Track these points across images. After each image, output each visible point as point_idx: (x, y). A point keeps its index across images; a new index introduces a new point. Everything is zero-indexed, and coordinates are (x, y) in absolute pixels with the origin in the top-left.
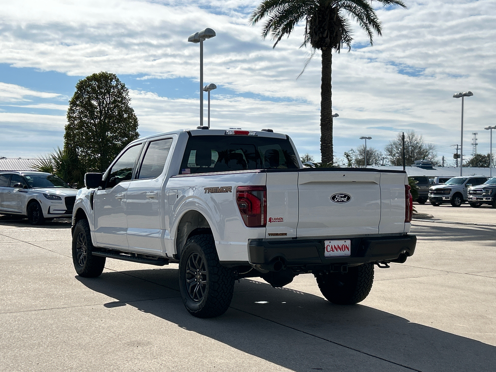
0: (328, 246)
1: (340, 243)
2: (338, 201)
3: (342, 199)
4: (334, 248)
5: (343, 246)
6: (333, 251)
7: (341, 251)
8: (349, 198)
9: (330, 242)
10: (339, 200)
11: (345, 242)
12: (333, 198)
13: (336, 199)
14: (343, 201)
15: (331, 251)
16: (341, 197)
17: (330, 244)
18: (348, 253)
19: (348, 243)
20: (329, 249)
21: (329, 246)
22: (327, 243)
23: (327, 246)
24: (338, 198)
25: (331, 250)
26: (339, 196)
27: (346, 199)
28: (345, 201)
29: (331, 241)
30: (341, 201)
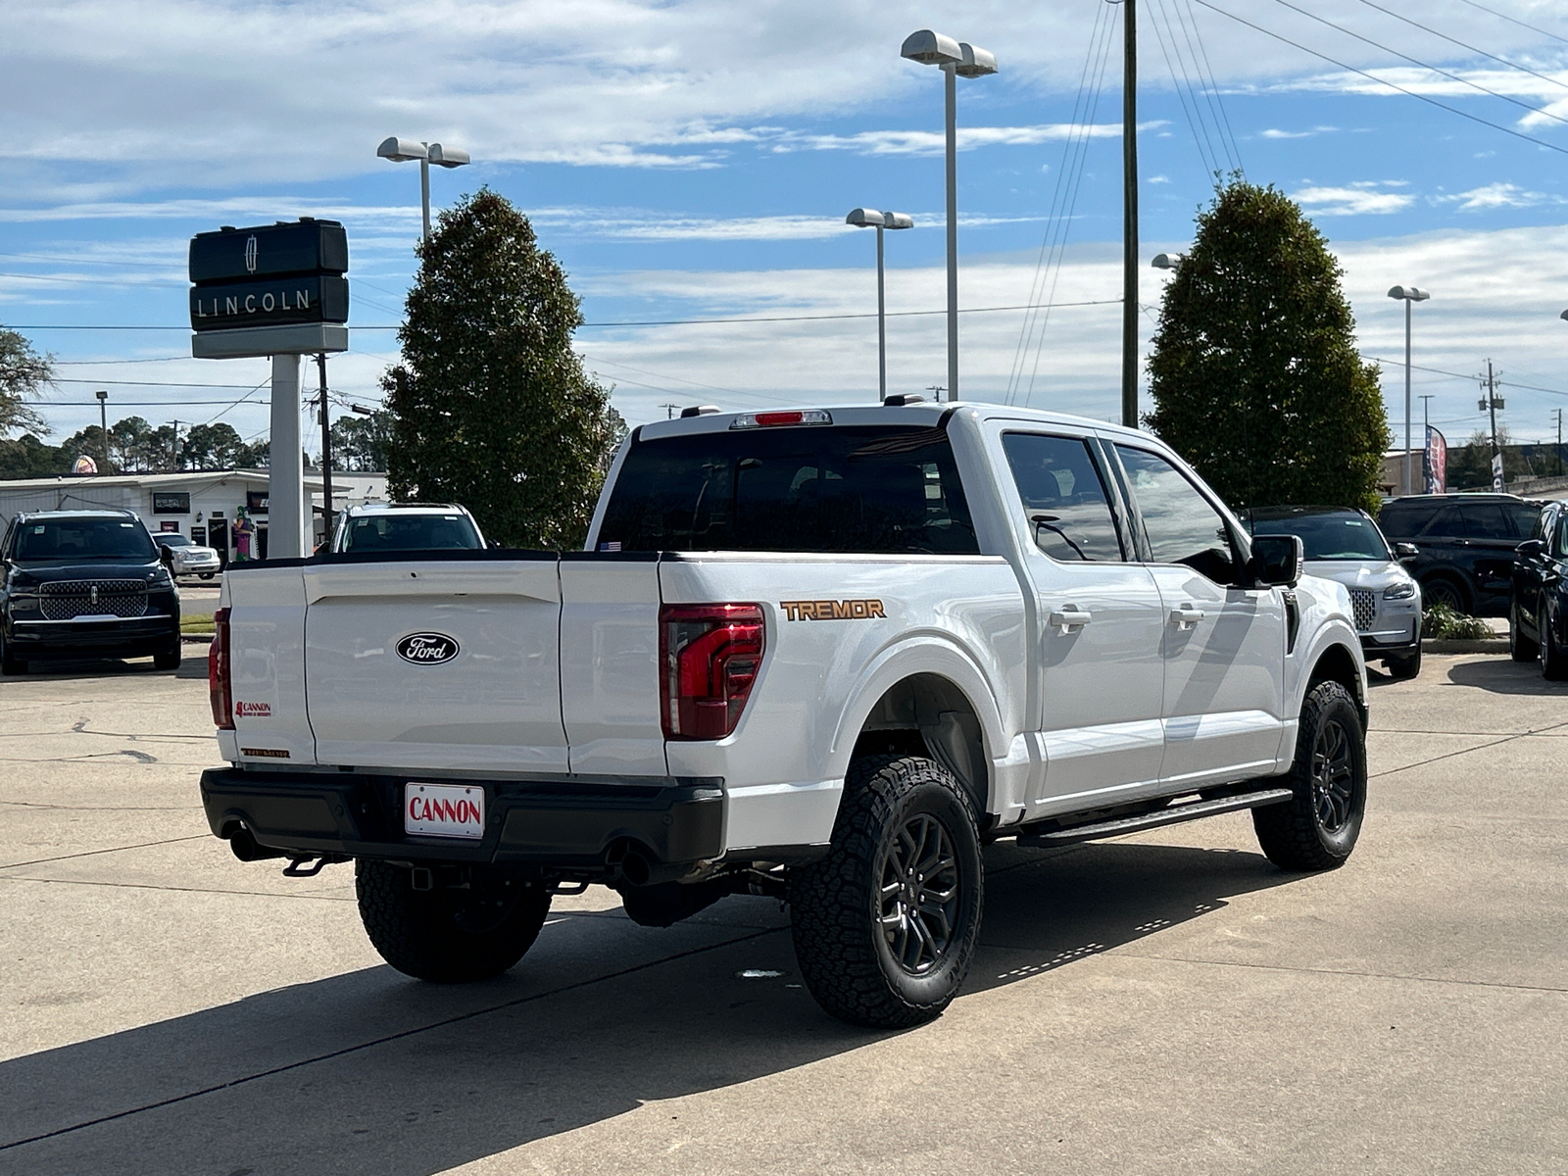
0: (417, 801)
1: (454, 794)
2: (416, 658)
3: (430, 653)
4: (435, 808)
5: (463, 804)
6: (430, 819)
7: (454, 820)
8: (450, 649)
9: (422, 789)
10: (419, 655)
11: (468, 791)
12: (404, 647)
13: (411, 652)
14: (432, 658)
15: (424, 816)
16: (427, 645)
17: (424, 797)
18: (475, 828)
19: (477, 796)
20: (419, 809)
21: (420, 802)
22: (412, 790)
23: (415, 799)
24: (417, 647)
25: (425, 813)
26: (419, 641)
27: (441, 650)
28: (439, 659)
29: (428, 787)
30: (424, 659)
